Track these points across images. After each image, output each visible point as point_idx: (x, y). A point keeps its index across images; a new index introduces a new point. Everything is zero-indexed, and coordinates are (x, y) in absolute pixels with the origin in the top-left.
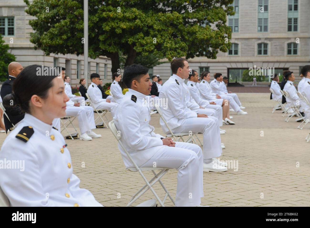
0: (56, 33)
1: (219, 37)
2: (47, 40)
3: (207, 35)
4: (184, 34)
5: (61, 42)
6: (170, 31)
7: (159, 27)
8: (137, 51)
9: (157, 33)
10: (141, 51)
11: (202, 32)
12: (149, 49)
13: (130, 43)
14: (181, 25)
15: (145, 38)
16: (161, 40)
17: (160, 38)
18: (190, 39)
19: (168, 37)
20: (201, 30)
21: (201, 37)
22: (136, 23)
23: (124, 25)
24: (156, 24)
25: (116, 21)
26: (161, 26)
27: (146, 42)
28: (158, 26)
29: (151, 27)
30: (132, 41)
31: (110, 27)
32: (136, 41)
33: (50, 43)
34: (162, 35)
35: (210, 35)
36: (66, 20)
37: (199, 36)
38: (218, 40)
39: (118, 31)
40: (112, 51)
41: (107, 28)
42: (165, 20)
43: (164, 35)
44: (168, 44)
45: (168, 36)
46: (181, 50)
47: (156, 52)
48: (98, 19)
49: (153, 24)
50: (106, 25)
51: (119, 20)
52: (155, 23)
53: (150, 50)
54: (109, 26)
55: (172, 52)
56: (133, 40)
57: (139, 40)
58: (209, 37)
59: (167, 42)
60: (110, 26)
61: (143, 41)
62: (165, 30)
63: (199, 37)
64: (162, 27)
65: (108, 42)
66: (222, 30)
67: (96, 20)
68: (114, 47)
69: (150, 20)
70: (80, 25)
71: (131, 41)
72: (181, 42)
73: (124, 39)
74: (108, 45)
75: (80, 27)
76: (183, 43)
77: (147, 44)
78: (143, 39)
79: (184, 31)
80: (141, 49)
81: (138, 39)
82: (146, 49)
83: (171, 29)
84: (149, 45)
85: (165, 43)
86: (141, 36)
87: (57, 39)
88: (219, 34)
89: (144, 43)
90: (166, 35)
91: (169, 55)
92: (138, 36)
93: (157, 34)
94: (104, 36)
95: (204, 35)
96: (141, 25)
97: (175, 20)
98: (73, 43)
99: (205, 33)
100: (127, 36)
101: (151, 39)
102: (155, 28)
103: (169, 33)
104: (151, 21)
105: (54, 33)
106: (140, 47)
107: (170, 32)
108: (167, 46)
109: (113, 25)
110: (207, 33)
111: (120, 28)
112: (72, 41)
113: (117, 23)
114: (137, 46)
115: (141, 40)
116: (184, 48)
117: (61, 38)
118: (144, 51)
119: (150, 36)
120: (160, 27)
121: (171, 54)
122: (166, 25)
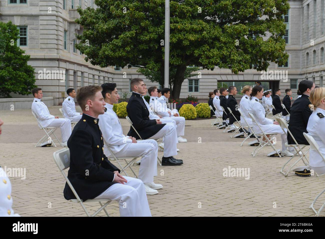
2: (109, 52)
4: (247, 46)
5: (124, 54)
7: (225, 39)
9: (223, 45)
10: (207, 63)
12: (215, 61)
13: (197, 56)
15: (211, 50)
16: (227, 53)
17: (226, 50)
18: (253, 52)
22: (203, 34)
23: (192, 37)
24: (222, 36)
25: (183, 33)
29: (218, 39)
30: (198, 54)
31: (177, 39)
32: (202, 53)
33: (112, 54)
36: (132, 32)
39: (186, 43)
40: (176, 63)
41: (173, 40)
42: (232, 32)
43: (230, 47)
44: (235, 56)
46: (245, 63)
47: (221, 64)
49: (220, 36)
50: (172, 37)
51: (186, 32)
54: (176, 37)
55: (238, 65)
56: (198, 52)
61: (210, 53)
62: (230, 42)
63: (264, 49)
64: (228, 39)
67: (161, 31)
69: (217, 32)
70: (144, 36)
72: (244, 55)
73: (189, 52)
75: (145, 38)
76: (247, 56)
77: (213, 57)
78: (209, 51)
79: (248, 44)
81: (204, 52)
82: (212, 61)
84: (215, 58)
85: (232, 55)
86: (207, 48)
87: (120, 50)
89: (211, 56)
92: (204, 48)
93: (223, 47)
96: (207, 37)
97: (242, 32)
98: (134, 55)
99: (270, 45)
101: (216, 51)
102: (222, 40)
105: (118, 44)
106: (206, 59)
108: (234, 58)
109: (180, 36)
110: (271, 46)
111: (188, 39)
112: (133, 53)
113: (184, 35)
114: (203, 58)
115: (207, 52)
117: (124, 50)
118: (211, 64)
119: (216, 48)
122: (232, 37)
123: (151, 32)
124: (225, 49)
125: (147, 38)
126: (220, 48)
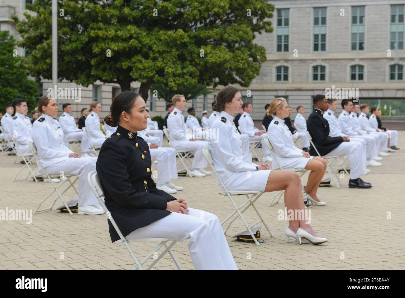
0: (39, 56)
1: (240, 60)
3: (220, 58)
5: (45, 66)
6: (173, 53)
8: (133, 77)
9: (157, 55)
10: (137, 77)
11: (214, 53)
12: (147, 75)
13: (125, 68)
14: (191, 46)
15: (143, 61)
16: (163, 64)
17: (162, 61)
18: (201, 63)
19: (171, 61)
20: (213, 52)
21: (212, 60)
22: (130, 43)
23: (115, 47)
24: (156, 45)
25: (107, 41)
26: (162, 46)
27: (143, 67)
28: (159, 47)
29: (150, 48)
30: (127, 66)
31: (100, 49)
32: (133, 65)
34: (164, 58)
35: (224, 57)
37: (209, 58)
38: (238, 63)
41: (96, 50)
42: (166, 39)
43: (166, 57)
44: (170, 69)
45: (172, 59)
46: (190, 75)
47: (157, 78)
48: (87, 39)
49: (153, 45)
50: (96, 47)
51: (111, 40)
52: (155, 43)
53: (149, 76)
55: (177, 79)
56: (128, 64)
57: (136, 64)
58: (222, 60)
59: (169, 66)
60: (100, 47)
61: (140, 65)
62: (167, 52)
63: (210, 60)
64: (163, 48)
65: (102, 67)
66: (244, 52)
67: (84, 40)
68: (108, 73)
71: (125, 65)
72: (189, 66)
73: (119, 63)
74: (102, 70)
76: (192, 68)
77: (145, 69)
78: (141, 62)
79: (194, 53)
80: (138, 75)
81: (134, 63)
82: (143, 75)
83: (175, 51)
84: (147, 70)
85: (167, 67)
86: (138, 59)
87: (41, 63)
88: (240, 57)
89: (141, 68)
90: (169, 58)
91: (171, 82)
92: (135, 59)
93: (158, 57)
94: (96, 59)
95: (217, 58)
96: (137, 46)
97: (178, 39)
99: (218, 55)
100: (122, 60)
101: (150, 62)
102: (154, 49)
103: (173, 54)
104: (150, 41)
107: (175, 54)
108: (169, 71)
109: (103, 45)
110: (220, 55)
111: (111, 49)
113: (108, 44)
114: (134, 71)
116: (194, 73)
117: (45, 62)
119: (150, 59)
120: (161, 48)
121: (174, 81)
122: (168, 46)
123: (74, 41)
124: (160, 59)
125: (68, 48)
126: (155, 59)
